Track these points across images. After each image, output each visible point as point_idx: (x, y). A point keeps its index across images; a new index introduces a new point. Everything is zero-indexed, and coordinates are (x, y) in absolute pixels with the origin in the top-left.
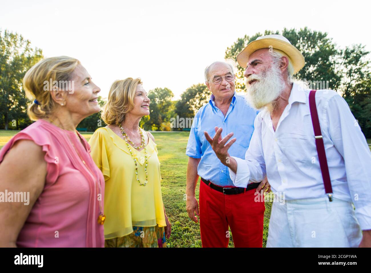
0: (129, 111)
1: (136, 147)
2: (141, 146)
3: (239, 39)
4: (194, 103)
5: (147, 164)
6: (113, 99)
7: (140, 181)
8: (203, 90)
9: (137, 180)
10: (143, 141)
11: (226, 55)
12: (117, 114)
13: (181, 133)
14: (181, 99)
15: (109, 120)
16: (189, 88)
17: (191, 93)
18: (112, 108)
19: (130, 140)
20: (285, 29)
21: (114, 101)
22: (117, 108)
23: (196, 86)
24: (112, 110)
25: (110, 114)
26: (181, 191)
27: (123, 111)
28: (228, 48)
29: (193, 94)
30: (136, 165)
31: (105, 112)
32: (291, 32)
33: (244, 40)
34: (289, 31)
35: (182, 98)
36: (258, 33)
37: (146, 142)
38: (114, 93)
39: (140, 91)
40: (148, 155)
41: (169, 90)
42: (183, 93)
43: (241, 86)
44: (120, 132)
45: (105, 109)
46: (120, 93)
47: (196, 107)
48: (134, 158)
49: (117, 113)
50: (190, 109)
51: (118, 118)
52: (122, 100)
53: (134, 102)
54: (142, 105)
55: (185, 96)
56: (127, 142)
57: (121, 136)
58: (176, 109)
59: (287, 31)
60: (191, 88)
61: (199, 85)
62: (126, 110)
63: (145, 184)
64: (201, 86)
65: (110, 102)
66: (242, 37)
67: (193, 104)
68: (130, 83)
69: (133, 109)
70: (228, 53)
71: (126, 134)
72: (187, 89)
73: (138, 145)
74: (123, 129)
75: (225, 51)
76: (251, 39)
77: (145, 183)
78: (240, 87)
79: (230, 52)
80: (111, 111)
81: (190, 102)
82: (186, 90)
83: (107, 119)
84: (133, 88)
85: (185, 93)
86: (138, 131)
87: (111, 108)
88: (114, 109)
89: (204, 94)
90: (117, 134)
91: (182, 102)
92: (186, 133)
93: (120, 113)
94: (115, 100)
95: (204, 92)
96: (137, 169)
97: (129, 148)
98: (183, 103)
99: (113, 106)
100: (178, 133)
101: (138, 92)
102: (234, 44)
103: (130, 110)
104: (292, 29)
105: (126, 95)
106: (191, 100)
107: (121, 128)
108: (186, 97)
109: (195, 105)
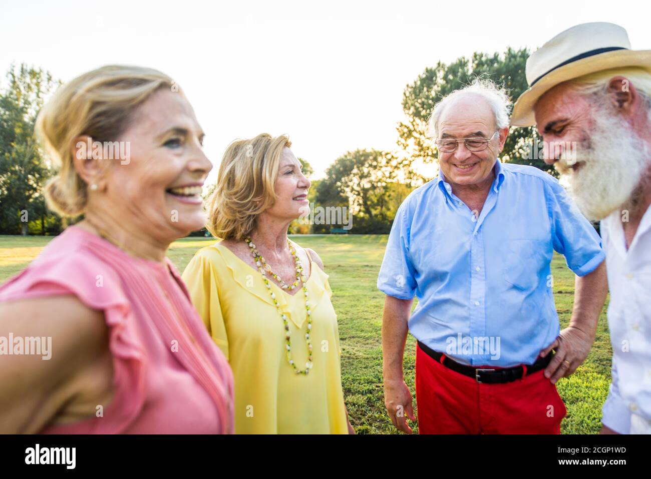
0: (265, 210)
1: (286, 287)
2: (297, 283)
3: (427, 69)
4: (350, 184)
5: (310, 323)
6: (229, 184)
7: (297, 365)
8: (365, 160)
9: (288, 363)
10: (299, 270)
11: (405, 98)
12: (238, 218)
13: (328, 238)
14: (326, 177)
15: (220, 231)
16: (339, 158)
17: (345, 166)
18: (227, 205)
19: (272, 271)
20: (510, 50)
21: (230, 186)
22: (238, 203)
23: (352, 154)
24: (228, 208)
25: (223, 218)
26: (344, 350)
27: (251, 210)
28: (408, 86)
29: (348, 168)
30: (287, 329)
31: (212, 211)
32: (520, 54)
33: (437, 71)
34: (516, 52)
35: (328, 175)
36: (460, 57)
37: (305, 272)
38: (230, 171)
39: (290, 164)
40: (311, 303)
41: (305, 162)
42: (329, 167)
43: (432, 151)
44: (248, 255)
45: (210, 207)
46: (244, 170)
47: (352, 190)
48: (280, 313)
49: (238, 214)
50: (342, 194)
51: (240, 226)
52: (250, 185)
53: (276, 190)
54: (295, 196)
55: (333, 172)
56: (266, 275)
57: (252, 262)
58: (318, 194)
59: (512, 52)
60: (344, 158)
61: (358, 152)
62: (259, 208)
63: (307, 371)
64: (361, 153)
65: (222, 190)
66: (434, 66)
67: (348, 186)
68: (266, 147)
69: (273, 204)
70: (408, 94)
71: (263, 258)
72: (336, 159)
73: (289, 280)
74: (254, 247)
75: (403, 91)
76: (448, 68)
77: (308, 369)
78: (430, 154)
79: (412, 93)
80: (225, 210)
81: (342, 183)
82: (336, 161)
83: (216, 228)
84: (273, 160)
85: (333, 167)
86: (286, 249)
87: (225, 203)
88: (230, 205)
89: (367, 168)
90: (242, 259)
91: (328, 182)
92: (337, 237)
93: (244, 214)
94: (234, 185)
95: (367, 165)
96: (288, 339)
97: (269, 289)
98: (330, 184)
99: (229, 199)
100: (322, 237)
101: (286, 166)
102: (419, 79)
103: (268, 207)
104: (523, 49)
105: (257, 175)
106: (343, 179)
107: (251, 245)
108: (336, 174)
109: (350, 188)
